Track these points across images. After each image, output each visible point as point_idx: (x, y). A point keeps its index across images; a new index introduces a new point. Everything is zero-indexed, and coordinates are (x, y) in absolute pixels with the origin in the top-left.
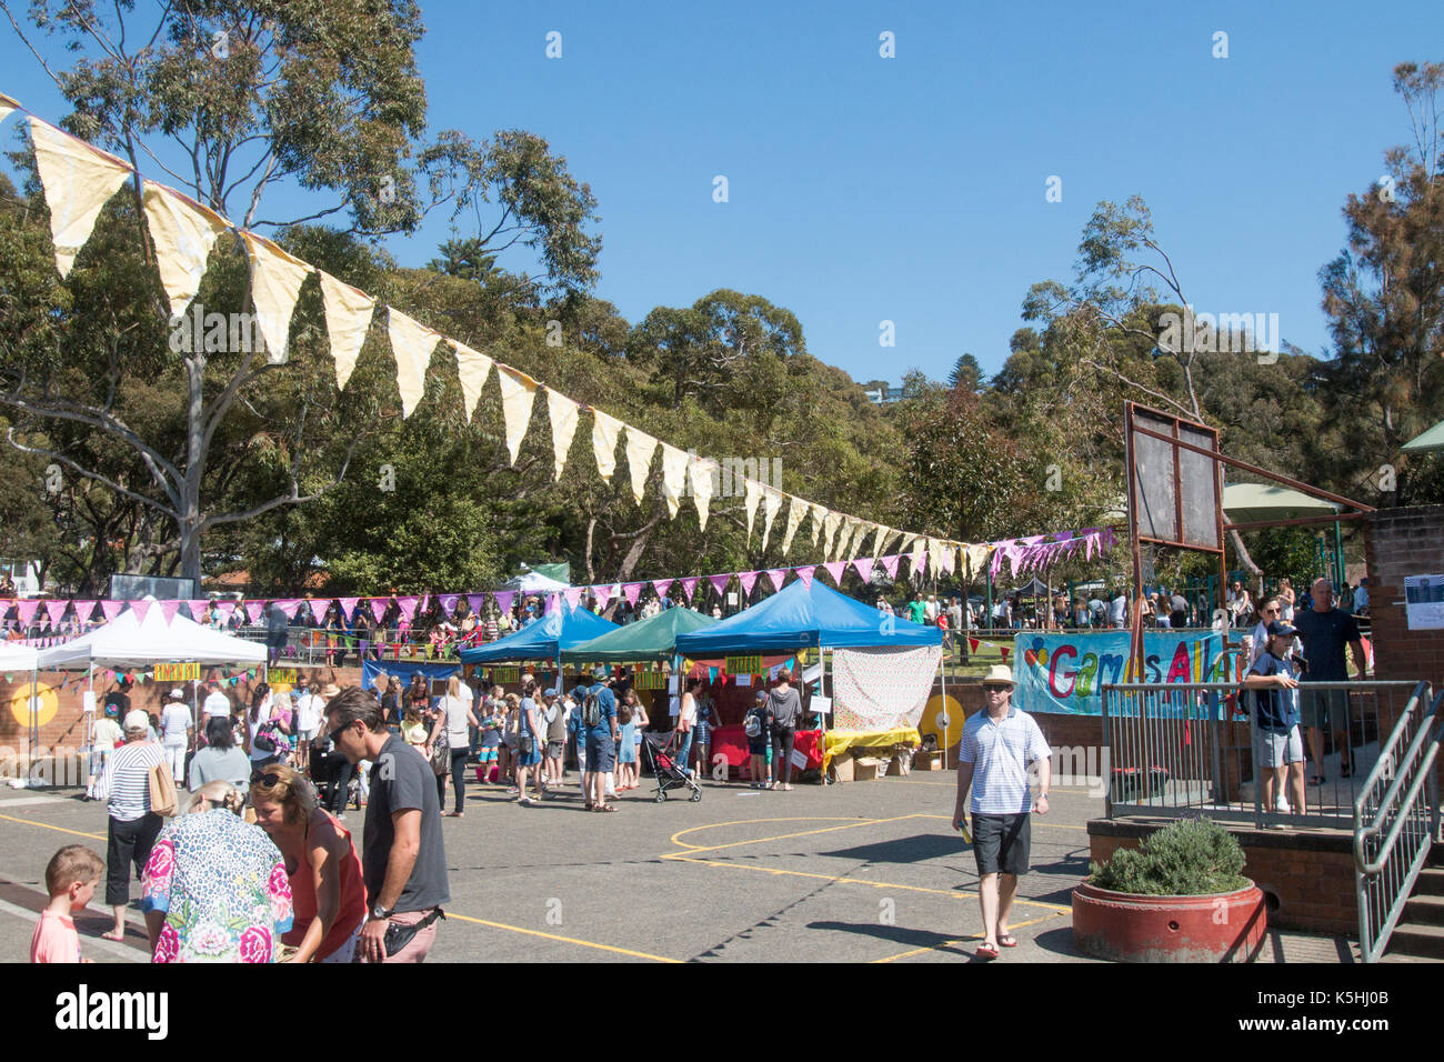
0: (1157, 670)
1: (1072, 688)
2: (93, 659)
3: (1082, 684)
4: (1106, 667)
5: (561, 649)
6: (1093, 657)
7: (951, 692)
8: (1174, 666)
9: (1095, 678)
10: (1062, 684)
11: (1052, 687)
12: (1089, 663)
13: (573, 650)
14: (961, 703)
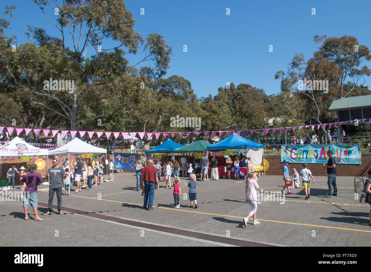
0: (317, 153)
1: (296, 157)
2: (68, 153)
3: (299, 156)
4: (305, 153)
5: (174, 150)
6: (301, 151)
7: (265, 158)
8: (321, 152)
9: (302, 155)
10: (294, 156)
11: (291, 157)
12: (300, 152)
13: (176, 150)
14: (268, 161)
